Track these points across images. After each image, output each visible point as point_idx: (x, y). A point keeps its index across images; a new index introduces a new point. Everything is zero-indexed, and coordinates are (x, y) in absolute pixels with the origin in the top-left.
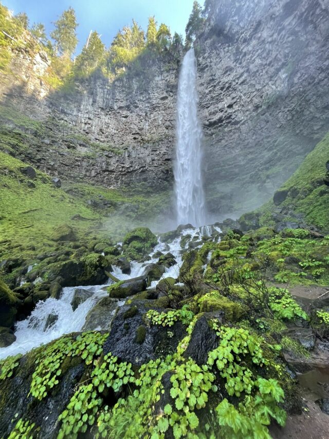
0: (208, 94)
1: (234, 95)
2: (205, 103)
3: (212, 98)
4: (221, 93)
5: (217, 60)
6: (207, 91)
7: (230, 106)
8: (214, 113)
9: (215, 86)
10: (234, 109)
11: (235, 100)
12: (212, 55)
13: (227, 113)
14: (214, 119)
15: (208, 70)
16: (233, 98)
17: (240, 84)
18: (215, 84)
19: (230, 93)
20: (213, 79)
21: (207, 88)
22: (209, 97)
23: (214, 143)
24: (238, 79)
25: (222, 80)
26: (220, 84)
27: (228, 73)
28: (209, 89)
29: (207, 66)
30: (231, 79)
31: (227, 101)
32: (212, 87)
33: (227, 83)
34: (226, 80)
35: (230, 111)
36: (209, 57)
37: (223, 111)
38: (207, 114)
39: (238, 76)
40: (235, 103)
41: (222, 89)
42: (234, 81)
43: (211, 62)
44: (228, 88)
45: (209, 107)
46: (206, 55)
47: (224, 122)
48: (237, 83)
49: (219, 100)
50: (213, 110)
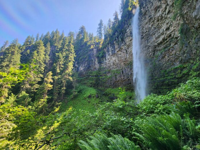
0: (151, 27)
1: (167, 21)
2: (152, 33)
3: (155, 28)
4: (159, 24)
5: (151, 4)
6: (150, 26)
7: (168, 29)
8: (159, 37)
9: (154, 21)
10: (171, 30)
11: (169, 24)
12: (147, 3)
13: (167, 34)
14: (160, 41)
15: (148, 12)
16: (167, 24)
17: (168, 14)
18: (153, 20)
19: (164, 21)
20: (151, 18)
21: (150, 25)
22: (153, 28)
23: (160, 59)
24: (165, 11)
25: (155, 16)
26: (156, 19)
27: (158, 10)
28: (151, 24)
29: (147, 11)
30: (161, 13)
31: (164, 27)
32: (152, 22)
33: (159, 16)
34: (158, 15)
35: (168, 32)
36: (146, 5)
37: (164, 34)
38: (155, 39)
39: (164, 10)
40: (170, 26)
41: (158, 21)
42: (163, 13)
43: (148, 8)
44: (161, 19)
45: (155, 34)
46: (144, 5)
47: (168, 39)
48: (165, 14)
49: (159, 28)
50: (157, 36)
